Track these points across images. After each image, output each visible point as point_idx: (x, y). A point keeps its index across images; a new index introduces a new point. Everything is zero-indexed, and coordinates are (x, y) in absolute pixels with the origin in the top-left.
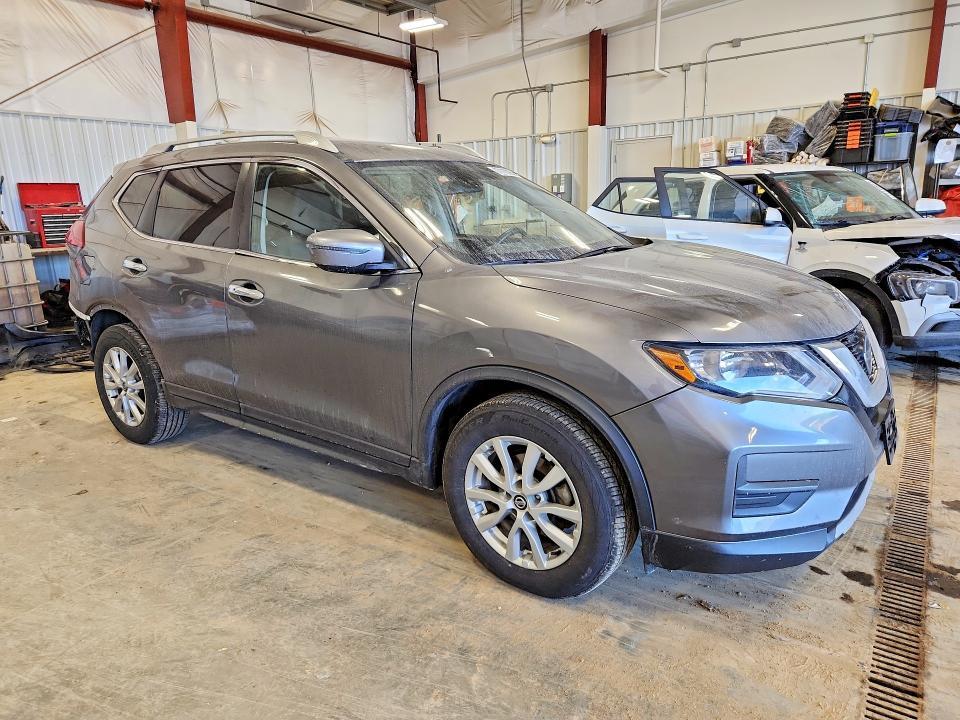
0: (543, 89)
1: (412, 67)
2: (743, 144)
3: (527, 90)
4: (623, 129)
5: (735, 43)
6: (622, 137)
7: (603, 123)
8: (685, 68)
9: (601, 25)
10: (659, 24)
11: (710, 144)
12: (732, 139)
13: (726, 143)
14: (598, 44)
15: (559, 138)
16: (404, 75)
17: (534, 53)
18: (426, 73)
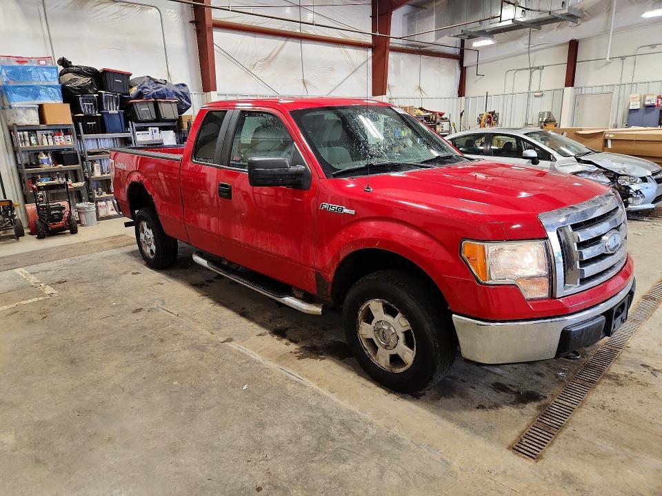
0: (538, 68)
1: (460, 58)
2: (655, 97)
3: (527, 69)
4: (583, 89)
5: (653, 46)
6: (583, 93)
7: (573, 86)
8: (623, 58)
9: (576, 38)
10: (611, 37)
11: (636, 98)
12: (649, 95)
13: (645, 97)
14: (574, 46)
15: (545, 93)
16: (457, 63)
17: (535, 51)
18: (469, 61)
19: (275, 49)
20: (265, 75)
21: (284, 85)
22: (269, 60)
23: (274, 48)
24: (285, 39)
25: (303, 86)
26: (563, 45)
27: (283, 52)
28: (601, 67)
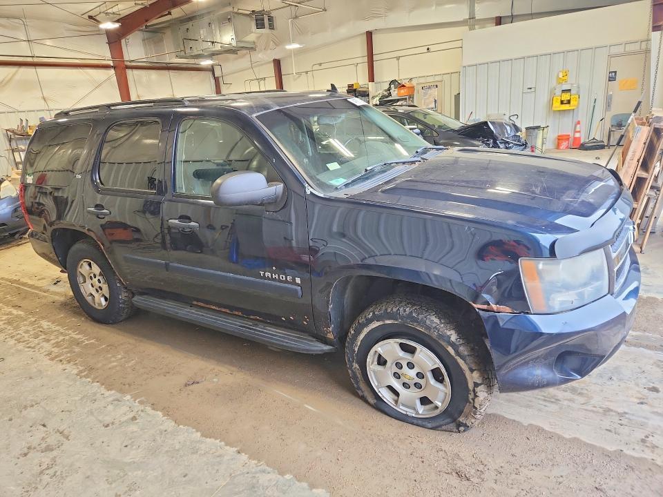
0: (262, 79)
1: (212, 70)
3: (256, 79)
5: (320, 64)
8: (307, 72)
14: (277, 63)
16: (209, 74)
17: (256, 66)
18: (218, 74)
19: (8, 75)
21: (22, 102)
22: (4, 84)
23: (6, 74)
24: (17, 67)
25: (43, 101)
26: (269, 63)
27: (17, 77)
28: (296, 79)
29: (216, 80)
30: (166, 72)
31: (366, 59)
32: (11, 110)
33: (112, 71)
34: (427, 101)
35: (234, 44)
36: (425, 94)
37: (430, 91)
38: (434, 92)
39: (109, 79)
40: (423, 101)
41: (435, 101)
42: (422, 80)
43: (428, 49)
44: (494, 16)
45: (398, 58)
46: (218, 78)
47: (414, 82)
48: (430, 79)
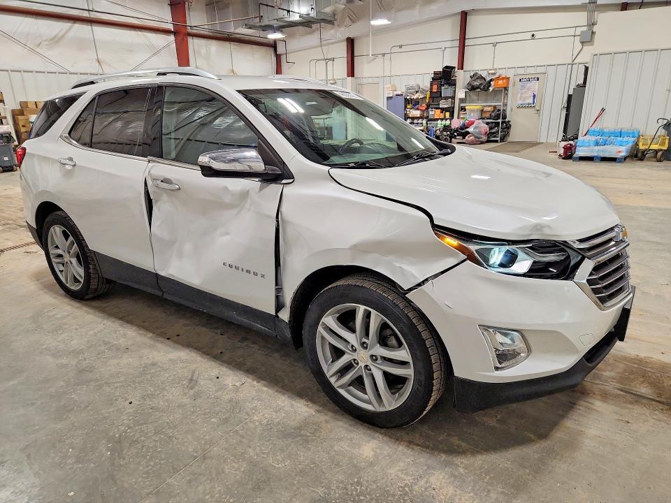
0: (330, 59)
1: (274, 47)
3: (323, 60)
4: (362, 79)
6: (362, 82)
7: (353, 76)
8: (384, 55)
9: (351, 35)
14: (351, 42)
15: (338, 81)
16: (272, 50)
17: (326, 45)
18: (280, 50)
19: (61, 31)
20: (52, 54)
21: (75, 63)
22: (56, 41)
23: (59, 30)
24: (72, 22)
25: (97, 64)
26: (342, 41)
27: (71, 34)
28: (370, 62)
29: (278, 57)
30: (227, 44)
31: (457, 43)
32: (63, 71)
33: (172, 38)
34: (524, 95)
35: (313, 14)
36: (523, 87)
37: (529, 84)
38: (534, 86)
39: (168, 45)
40: (519, 95)
41: (534, 96)
42: (521, 71)
43: (533, 35)
44: (621, 2)
45: (495, 45)
46: (280, 55)
47: (510, 74)
48: (532, 71)
